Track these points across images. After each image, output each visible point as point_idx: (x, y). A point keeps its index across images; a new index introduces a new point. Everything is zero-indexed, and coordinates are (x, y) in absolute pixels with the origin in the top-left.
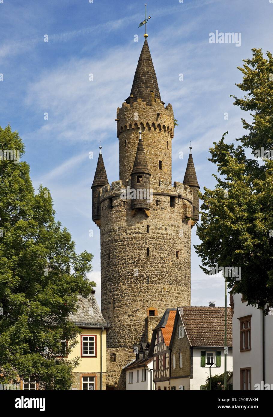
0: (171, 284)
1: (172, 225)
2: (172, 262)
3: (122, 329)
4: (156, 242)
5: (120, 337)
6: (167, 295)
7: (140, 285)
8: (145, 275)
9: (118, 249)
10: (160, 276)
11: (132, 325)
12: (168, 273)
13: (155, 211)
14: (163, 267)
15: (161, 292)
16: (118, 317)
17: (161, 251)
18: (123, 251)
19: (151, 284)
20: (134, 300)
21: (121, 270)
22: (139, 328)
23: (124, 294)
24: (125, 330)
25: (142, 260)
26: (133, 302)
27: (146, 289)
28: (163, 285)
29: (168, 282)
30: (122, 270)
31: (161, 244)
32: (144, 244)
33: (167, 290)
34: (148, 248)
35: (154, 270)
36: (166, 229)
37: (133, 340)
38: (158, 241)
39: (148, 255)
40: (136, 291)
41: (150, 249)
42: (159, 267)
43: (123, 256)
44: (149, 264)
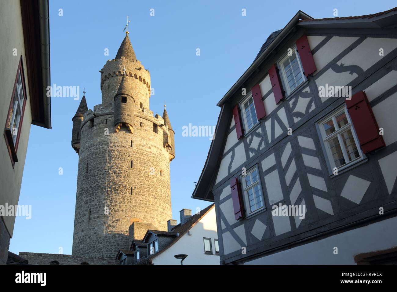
0: (156, 198)
1: (155, 147)
2: (156, 178)
3: (99, 242)
4: (140, 157)
5: (95, 251)
6: (152, 208)
7: (122, 195)
8: (128, 185)
9: (98, 160)
10: (144, 188)
11: (112, 237)
12: (152, 187)
13: (139, 130)
14: (147, 181)
15: (146, 204)
16: (94, 228)
17: (145, 166)
18: (103, 162)
19: (135, 195)
20: (114, 210)
21: (100, 180)
22: (120, 240)
23: (103, 204)
24: (103, 243)
25: (125, 171)
26: (114, 211)
27: (129, 199)
28: (148, 197)
29: (152, 195)
30: (102, 180)
31: (145, 160)
32: (127, 157)
33: (152, 203)
34: (132, 162)
35: (138, 181)
36: (150, 148)
37: (112, 253)
38: (142, 156)
39: (132, 167)
40: (117, 201)
41: (133, 162)
42: (143, 180)
43: (103, 167)
44: (133, 175)
